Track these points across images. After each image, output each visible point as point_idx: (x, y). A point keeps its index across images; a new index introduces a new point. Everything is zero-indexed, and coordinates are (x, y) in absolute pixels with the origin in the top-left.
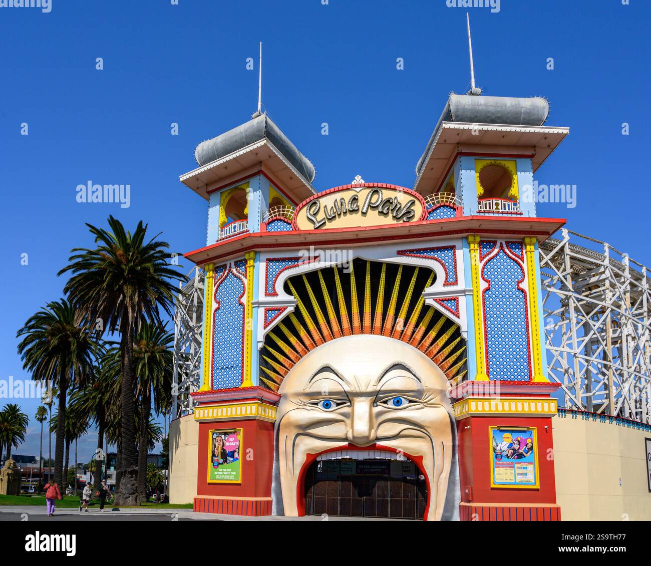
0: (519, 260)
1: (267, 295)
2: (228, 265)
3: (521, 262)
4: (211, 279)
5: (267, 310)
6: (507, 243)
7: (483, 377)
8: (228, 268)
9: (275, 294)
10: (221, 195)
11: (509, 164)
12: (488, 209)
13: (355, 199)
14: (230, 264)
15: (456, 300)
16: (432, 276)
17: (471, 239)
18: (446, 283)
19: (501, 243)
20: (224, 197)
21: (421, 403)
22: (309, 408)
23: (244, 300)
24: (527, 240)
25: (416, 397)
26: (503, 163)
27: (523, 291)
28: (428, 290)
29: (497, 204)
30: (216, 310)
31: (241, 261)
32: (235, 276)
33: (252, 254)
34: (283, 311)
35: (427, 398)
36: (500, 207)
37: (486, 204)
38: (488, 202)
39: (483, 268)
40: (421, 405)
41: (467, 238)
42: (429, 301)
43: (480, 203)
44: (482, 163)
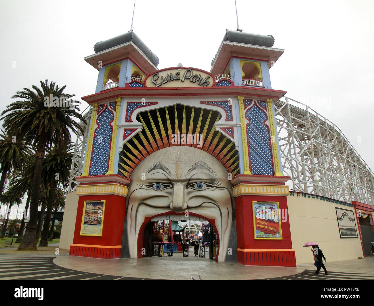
0: (264, 110)
1: (126, 121)
2: (106, 104)
3: (266, 111)
4: (95, 111)
5: (126, 130)
6: (258, 101)
7: (248, 172)
8: (106, 106)
9: (131, 121)
10: (106, 68)
11: (257, 64)
12: (247, 84)
13: (178, 74)
14: (107, 104)
15: (232, 129)
16: (219, 116)
17: (239, 97)
18: (227, 120)
19: (255, 101)
20: (107, 69)
21: (214, 187)
22: (148, 188)
23: (112, 124)
24: (268, 100)
25: (211, 183)
26: (254, 63)
27: (267, 126)
28: (217, 123)
29: (252, 82)
30: (97, 129)
31: (113, 103)
32: (110, 110)
33: (119, 99)
34: (135, 131)
35: (217, 184)
36: (253, 83)
37: (246, 81)
38: (247, 81)
39: (246, 113)
40: (214, 188)
41: (237, 97)
42: (218, 129)
43: (243, 81)
44: (244, 62)
